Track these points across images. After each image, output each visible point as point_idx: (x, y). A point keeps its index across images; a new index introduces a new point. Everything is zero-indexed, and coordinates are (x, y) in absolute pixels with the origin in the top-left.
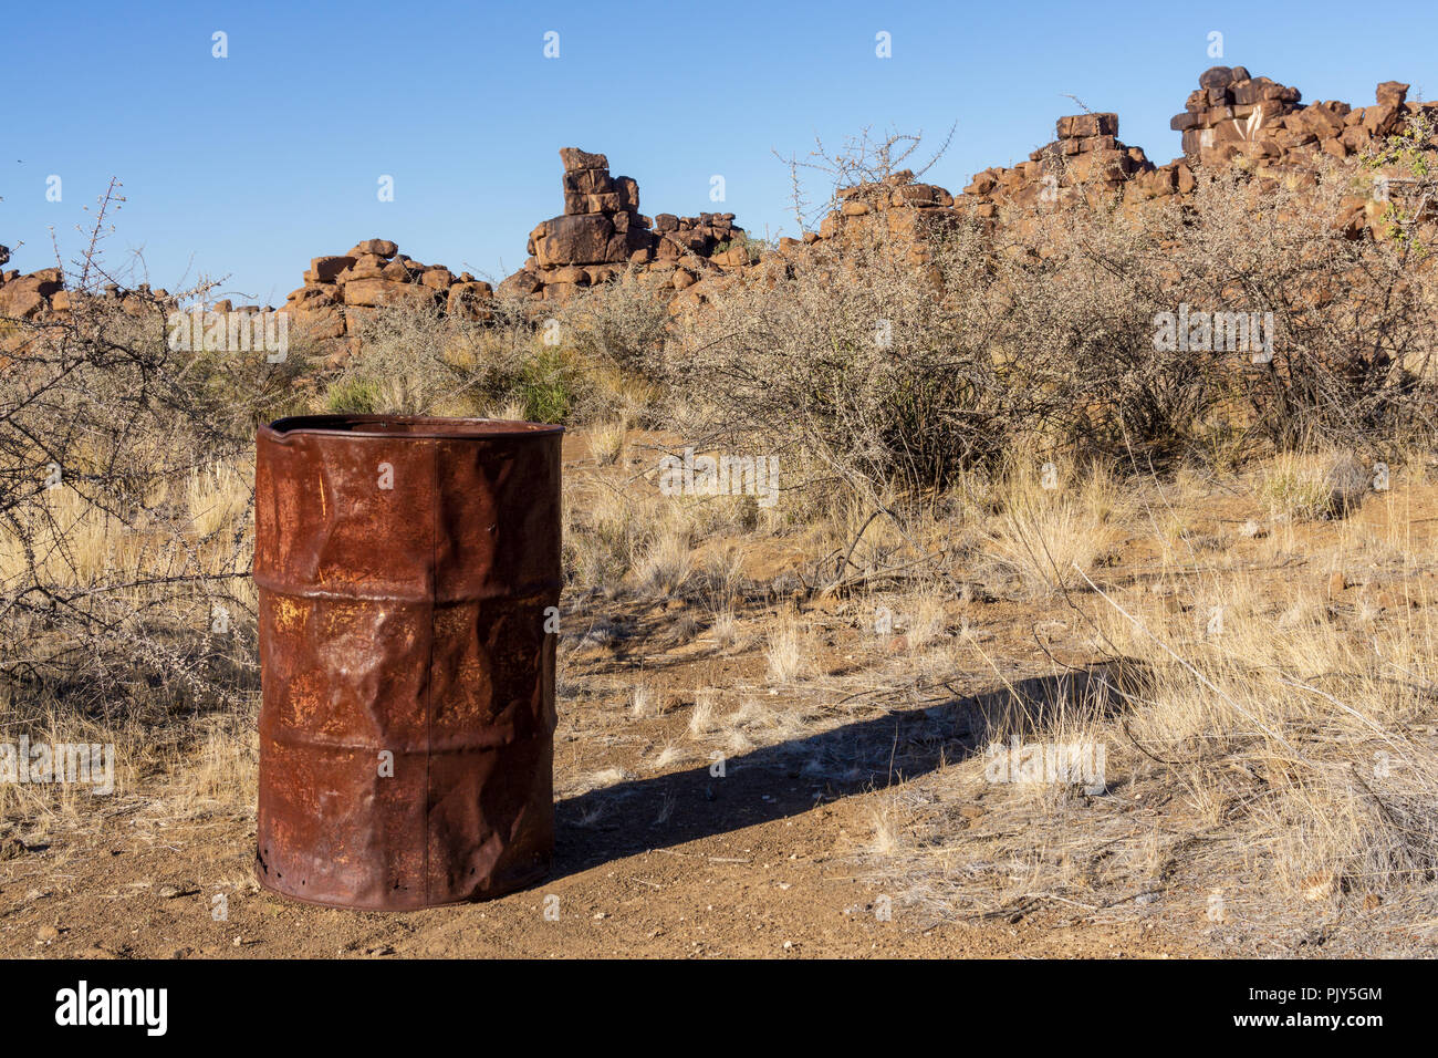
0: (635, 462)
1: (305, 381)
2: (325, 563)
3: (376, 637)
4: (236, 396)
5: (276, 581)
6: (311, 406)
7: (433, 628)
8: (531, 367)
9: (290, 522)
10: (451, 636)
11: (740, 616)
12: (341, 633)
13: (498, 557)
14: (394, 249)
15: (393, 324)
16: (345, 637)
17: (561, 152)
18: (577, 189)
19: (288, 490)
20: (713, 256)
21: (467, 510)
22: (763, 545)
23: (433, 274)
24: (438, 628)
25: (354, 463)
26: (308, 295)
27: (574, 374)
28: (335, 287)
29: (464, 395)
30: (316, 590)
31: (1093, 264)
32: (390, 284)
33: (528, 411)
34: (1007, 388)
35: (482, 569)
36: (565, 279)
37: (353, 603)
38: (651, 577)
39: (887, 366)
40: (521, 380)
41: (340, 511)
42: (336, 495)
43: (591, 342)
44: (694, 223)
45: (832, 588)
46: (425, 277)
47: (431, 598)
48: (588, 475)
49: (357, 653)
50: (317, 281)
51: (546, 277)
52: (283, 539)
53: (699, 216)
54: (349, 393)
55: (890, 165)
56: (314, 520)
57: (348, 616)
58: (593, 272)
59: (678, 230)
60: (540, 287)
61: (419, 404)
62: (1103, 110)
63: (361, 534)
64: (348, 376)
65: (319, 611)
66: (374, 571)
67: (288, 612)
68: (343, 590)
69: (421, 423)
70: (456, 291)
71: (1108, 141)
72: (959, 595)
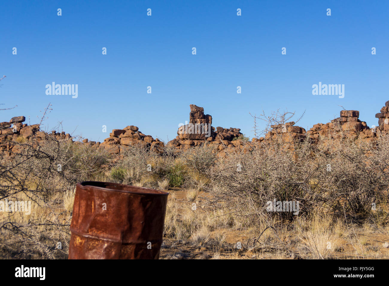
0: (200, 202)
1: (105, 166)
2: (91, 227)
3: (103, 251)
4: (84, 168)
5: (76, 231)
6: (106, 173)
7: (121, 251)
8: (173, 169)
9: (82, 213)
10: (126, 254)
11: (222, 255)
12: (93, 249)
13: (143, 231)
14: (137, 129)
15: (133, 152)
16: (94, 250)
17: (190, 106)
18: (194, 117)
19: (83, 203)
20: (232, 141)
21: (136, 215)
22: (234, 232)
23: (147, 138)
24: (122, 251)
25: (103, 197)
26: (110, 140)
27: (185, 173)
28: (118, 139)
29: (151, 175)
30: (87, 235)
31: (344, 157)
32: (134, 139)
33: (170, 182)
34: (314, 192)
35: (138, 234)
36: (187, 143)
37: (98, 240)
38: (197, 239)
39: (277, 182)
40: (169, 173)
41: (98, 211)
42: (97, 206)
43: (191, 163)
44: (228, 130)
45: (252, 249)
46: (145, 138)
47: (121, 241)
48: (184, 204)
49: (97, 256)
50: (113, 136)
51: (182, 142)
52: (80, 218)
53: (230, 128)
54: (117, 171)
55: (284, 121)
56: (90, 213)
57: (96, 244)
58: (196, 142)
59: (223, 132)
60: (179, 145)
61: (138, 176)
62: (355, 110)
63: (103, 219)
64: (118, 166)
65: (87, 241)
66: (105, 231)
67: (78, 240)
68: (95, 236)
69: (127, 187)
70: (154, 144)
71: (355, 119)
72: (291, 256)
